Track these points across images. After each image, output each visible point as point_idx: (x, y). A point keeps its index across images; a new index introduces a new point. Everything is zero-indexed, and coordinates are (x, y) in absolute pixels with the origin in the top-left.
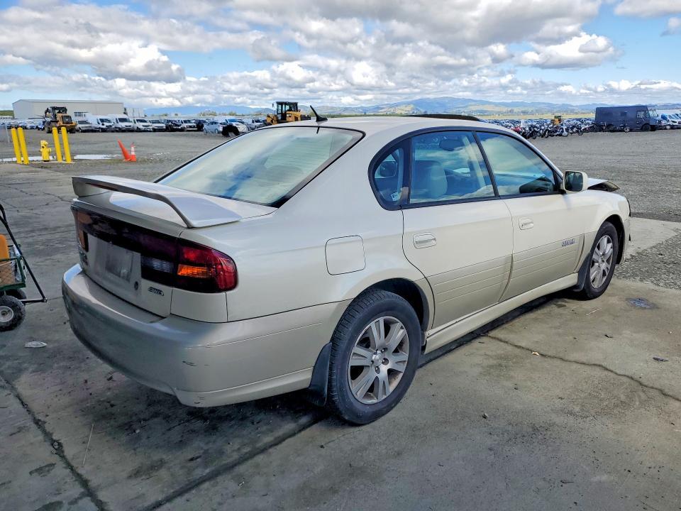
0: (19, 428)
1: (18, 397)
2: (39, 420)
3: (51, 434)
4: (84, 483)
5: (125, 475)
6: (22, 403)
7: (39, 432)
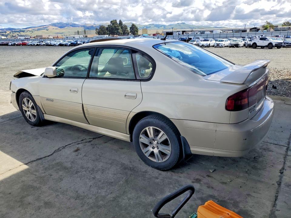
0: (288, 187)
1: (274, 205)
2: (278, 184)
3: (280, 176)
4: (285, 158)
5: (273, 153)
6: (276, 200)
7: (283, 179)
